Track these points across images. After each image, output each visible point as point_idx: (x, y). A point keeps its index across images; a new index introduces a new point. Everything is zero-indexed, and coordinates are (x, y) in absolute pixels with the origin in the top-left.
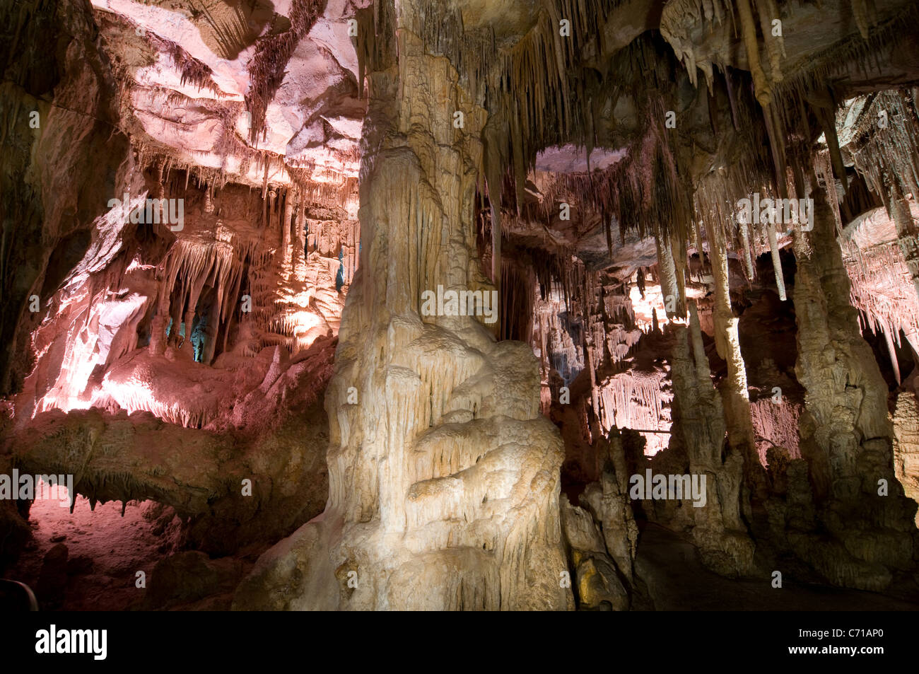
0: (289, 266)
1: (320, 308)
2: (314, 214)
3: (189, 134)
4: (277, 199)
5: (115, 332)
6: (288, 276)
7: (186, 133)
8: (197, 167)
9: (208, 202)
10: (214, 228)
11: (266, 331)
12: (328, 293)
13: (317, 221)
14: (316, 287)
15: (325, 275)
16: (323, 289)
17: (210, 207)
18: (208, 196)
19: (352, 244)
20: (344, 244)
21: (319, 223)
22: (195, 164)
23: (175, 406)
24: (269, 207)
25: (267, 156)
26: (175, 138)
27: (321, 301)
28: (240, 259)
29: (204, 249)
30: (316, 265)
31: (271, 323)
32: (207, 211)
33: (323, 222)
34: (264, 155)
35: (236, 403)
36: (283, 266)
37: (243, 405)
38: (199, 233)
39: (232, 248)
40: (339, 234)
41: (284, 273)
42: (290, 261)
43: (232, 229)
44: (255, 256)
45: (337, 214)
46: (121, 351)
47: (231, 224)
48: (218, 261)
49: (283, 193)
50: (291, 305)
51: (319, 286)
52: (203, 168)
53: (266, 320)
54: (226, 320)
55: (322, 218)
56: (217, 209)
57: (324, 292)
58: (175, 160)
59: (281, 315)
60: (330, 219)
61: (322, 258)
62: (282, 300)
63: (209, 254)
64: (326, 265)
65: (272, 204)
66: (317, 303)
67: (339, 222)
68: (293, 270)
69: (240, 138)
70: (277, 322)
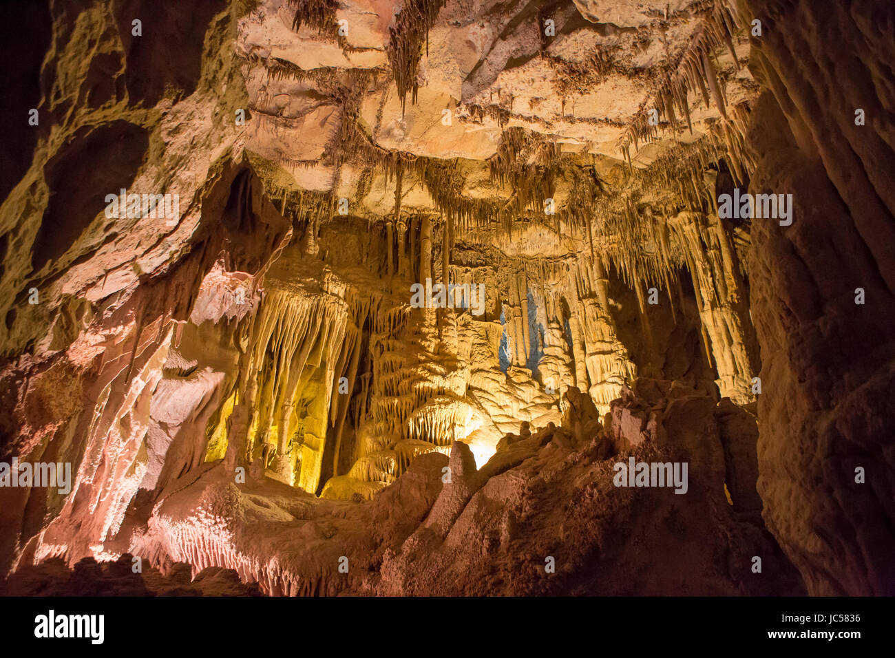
0: (432, 330)
1: (481, 400)
2: (458, 258)
3: (292, 132)
4: (407, 234)
5: (173, 433)
6: (433, 345)
7: (289, 131)
8: (297, 193)
9: (311, 241)
10: (320, 276)
11: (403, 437)
12: (491, 375)
13: (464, 269)
14: (471, 368)
15: (484, 349)
16: (482, 370)
17: (313, 249)
18: (311, 232)
19: (517, 302)
20: (505, 302)
21: (467, 271)
22: (294, 188)
23: (272, 565)
24: (396, 246)
25: (399, 162)
26: (273, 140)
27: (480, 390)
28: (357, 324)
29: (307, 304)
30: (469, 333)
31: (411, 423)
32: (311, 252)
33: (473, 270)
34: (395, 158)
35: (386, 557)
36: (425, 330)
37: (401, 561)
38: (300, 282)
39: (346, 306)
40: (497, 287)
41: (427, 340)
42: (434, 322)
43: (344, 279)
44: (380, 318)
45: (492, 257)
46: (181, 467)
47: (343, 272)
48: (327, 323)
49: (417, 223)
50: (441, 392)
51: (476, 366)
52: (306, 192)
53: (403, 419)
54: (338, 422)
55: (471, 265)
56: (322, 252)
57: (485, 374)
58: (269, 183)
59: (428, 408)
60: (482, 265)
61: (475, 322)
62: (427, 384)
63: (313, 313)
64: (482, 332)
65: (401, 242)
66: (476, 393)
67: (496, 270)
68: (439, 337)
69: (365, 133)
70: (421, 420)
